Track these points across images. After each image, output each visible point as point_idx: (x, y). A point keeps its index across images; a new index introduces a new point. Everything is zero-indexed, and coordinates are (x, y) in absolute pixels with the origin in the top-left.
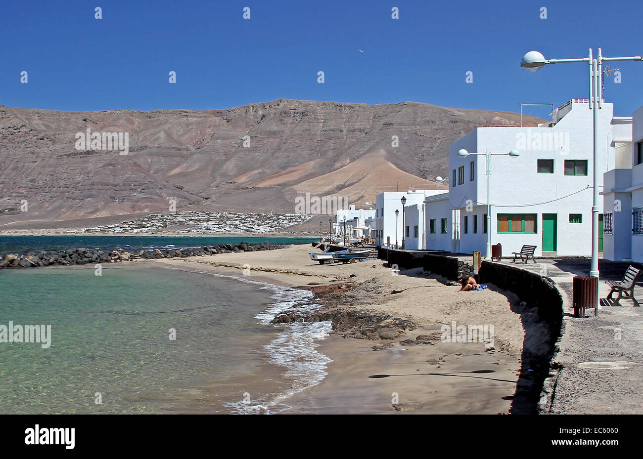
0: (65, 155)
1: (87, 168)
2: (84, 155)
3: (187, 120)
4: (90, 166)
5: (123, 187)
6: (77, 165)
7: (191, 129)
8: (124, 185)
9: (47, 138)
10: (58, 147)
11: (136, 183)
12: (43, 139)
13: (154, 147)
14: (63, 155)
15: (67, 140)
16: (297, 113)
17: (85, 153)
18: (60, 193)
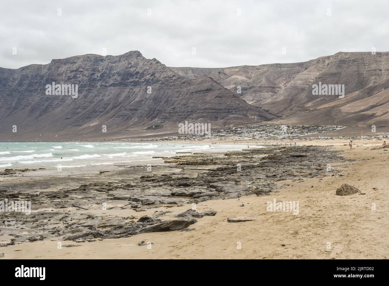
0: (194, 92)
1: (206, 99)
2: (205, 92)
3: (281, 69)
4: (208, 98)
5: (224, 111)
6: (200, 98)
7: (282, 75)
8: (225, 109)
9: (187, 83)
10: (192, 87)
11: (232, 108)
12: (184, 83)
13: (257, 87)
14: (193, 92)
15: (198, 83)
16: (350, 61)
17: (205, 90)
18: (187, 115)
